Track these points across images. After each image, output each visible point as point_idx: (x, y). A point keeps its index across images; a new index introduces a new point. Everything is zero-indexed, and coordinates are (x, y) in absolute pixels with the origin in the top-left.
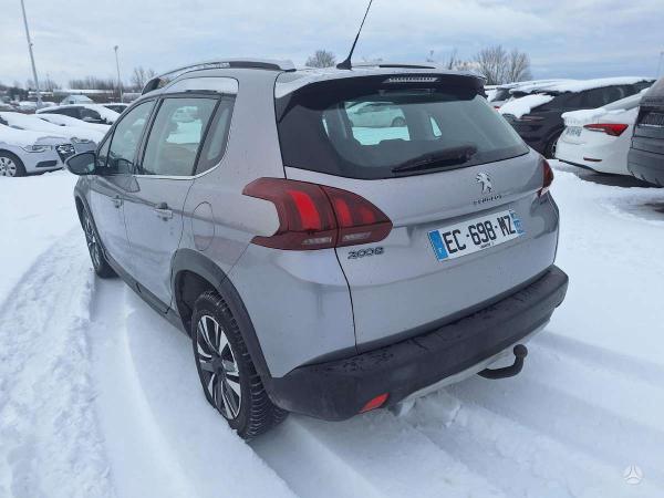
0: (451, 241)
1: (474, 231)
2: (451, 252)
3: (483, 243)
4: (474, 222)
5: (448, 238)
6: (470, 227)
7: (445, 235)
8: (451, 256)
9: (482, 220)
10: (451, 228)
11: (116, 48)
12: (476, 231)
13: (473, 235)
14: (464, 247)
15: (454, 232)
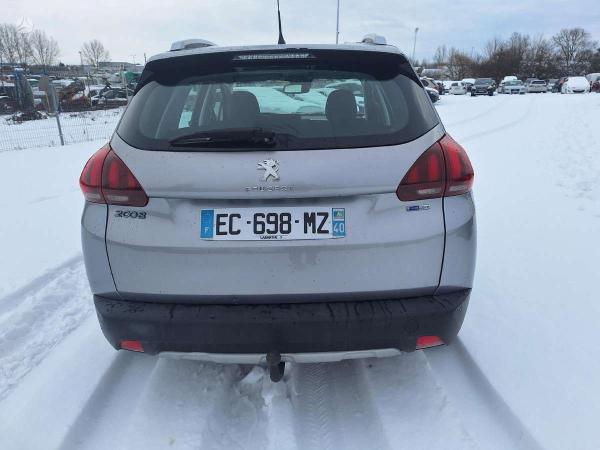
0: (224, 224)
1: (259, 219)
2: (218, 233)
3: (266, 234)
4: (266, 210)
5: (222, 220)
6: (256, 216)
7: (219, 216)
8: (216, 237)
9: (279, 210)
10: (230, 211)
11: (417, 29)
12: (264, 220)
13: (256, 223)
14: (238, 232)
15: (232, 216)
